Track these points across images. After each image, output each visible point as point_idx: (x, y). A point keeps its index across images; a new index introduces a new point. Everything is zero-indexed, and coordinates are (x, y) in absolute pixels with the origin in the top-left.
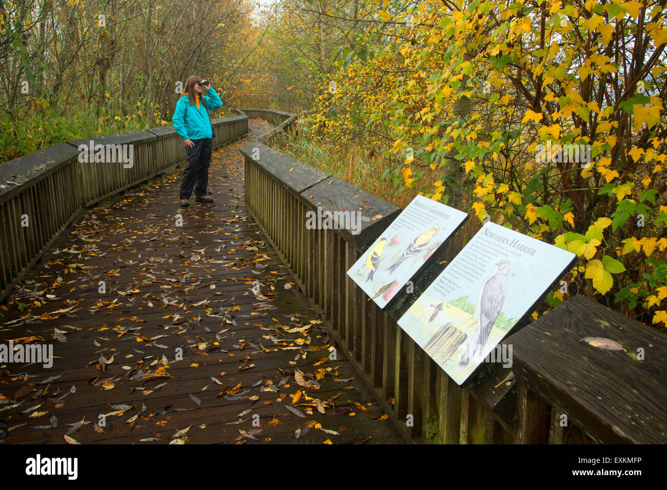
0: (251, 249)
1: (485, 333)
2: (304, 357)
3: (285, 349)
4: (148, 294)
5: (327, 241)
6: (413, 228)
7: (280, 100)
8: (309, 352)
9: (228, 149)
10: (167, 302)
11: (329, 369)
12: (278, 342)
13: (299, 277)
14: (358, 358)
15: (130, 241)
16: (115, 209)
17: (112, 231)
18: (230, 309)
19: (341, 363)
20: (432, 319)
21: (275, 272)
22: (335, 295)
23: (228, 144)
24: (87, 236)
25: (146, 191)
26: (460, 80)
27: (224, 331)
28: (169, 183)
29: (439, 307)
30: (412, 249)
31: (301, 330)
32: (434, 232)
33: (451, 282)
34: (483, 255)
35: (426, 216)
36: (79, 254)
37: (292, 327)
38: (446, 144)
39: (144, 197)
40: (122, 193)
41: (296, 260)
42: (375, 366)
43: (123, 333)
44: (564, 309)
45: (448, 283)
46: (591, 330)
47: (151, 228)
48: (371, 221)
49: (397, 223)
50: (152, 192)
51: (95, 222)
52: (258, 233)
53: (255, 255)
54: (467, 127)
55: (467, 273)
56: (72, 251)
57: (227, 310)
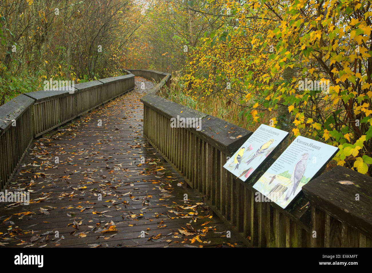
0: (152, 163)
1: (296, 185)
2: (195, 221)
3: (183, 217)
4: (92, 189)
5: (208, 153)
6: (260, 141)
7: (156, 62)
8: (197, 219)
9: (122, 99)
10: (105, 193)
11: (211, 227)
12: (179, 214)
13: (188, 178)
14: (229, 218)
15: (71, 159)
16: (54, 139)
17: (57, 153)
18: (145, 197)
19: (217, 224)
20: (270, 183)
21: (170, 177)
22: (214, 184)
23: (121, 95)
24: (41, 156)
25: (72, 128)
26: (284, 61)
27: (144, 208)
28: (86, 122)
29: (274, 177)
30: (259, 152)
31: (191, 208)
32: (271, 142)
33: (280, 165)
34: (296, 151)
35: (266, 135)
36: (39, 167)
37: (186, 206)
38: (278, 96)
39: (72, 132)
40: (56, 129)
41: (185, 168)
42: (239, 219)
43: (83, 209)
44: (332, 171)
45: (279, 166)
46: (342, 179)
47: (83, 151)
48: (236, 139)
49: (251, 139)
50: (76, 128)
51: (43, 147)
52: (154, 154)
53: (155, 167)
54: (290, 86)
55: (288, 160)
56: (34, 165)
57: (144, 197)
